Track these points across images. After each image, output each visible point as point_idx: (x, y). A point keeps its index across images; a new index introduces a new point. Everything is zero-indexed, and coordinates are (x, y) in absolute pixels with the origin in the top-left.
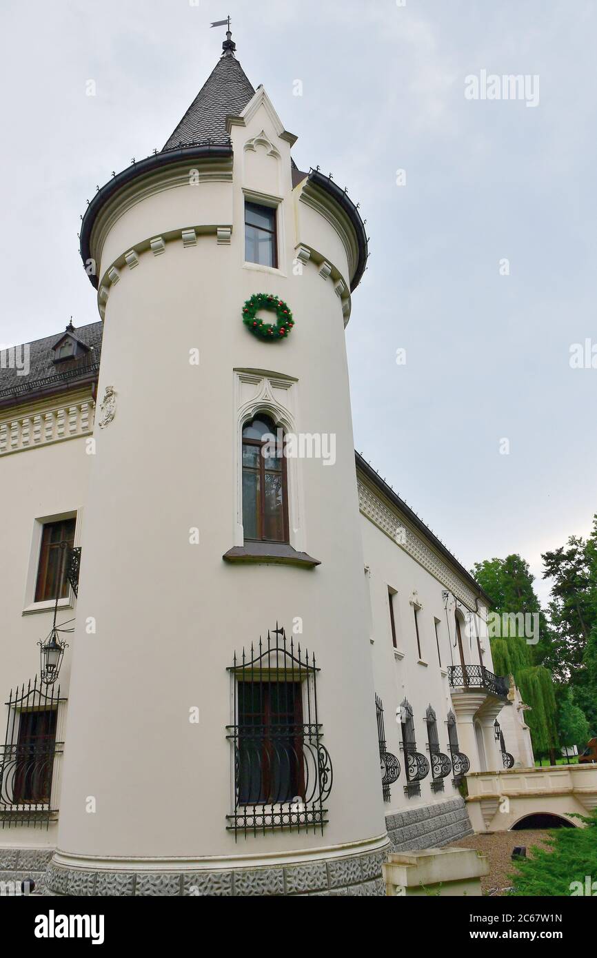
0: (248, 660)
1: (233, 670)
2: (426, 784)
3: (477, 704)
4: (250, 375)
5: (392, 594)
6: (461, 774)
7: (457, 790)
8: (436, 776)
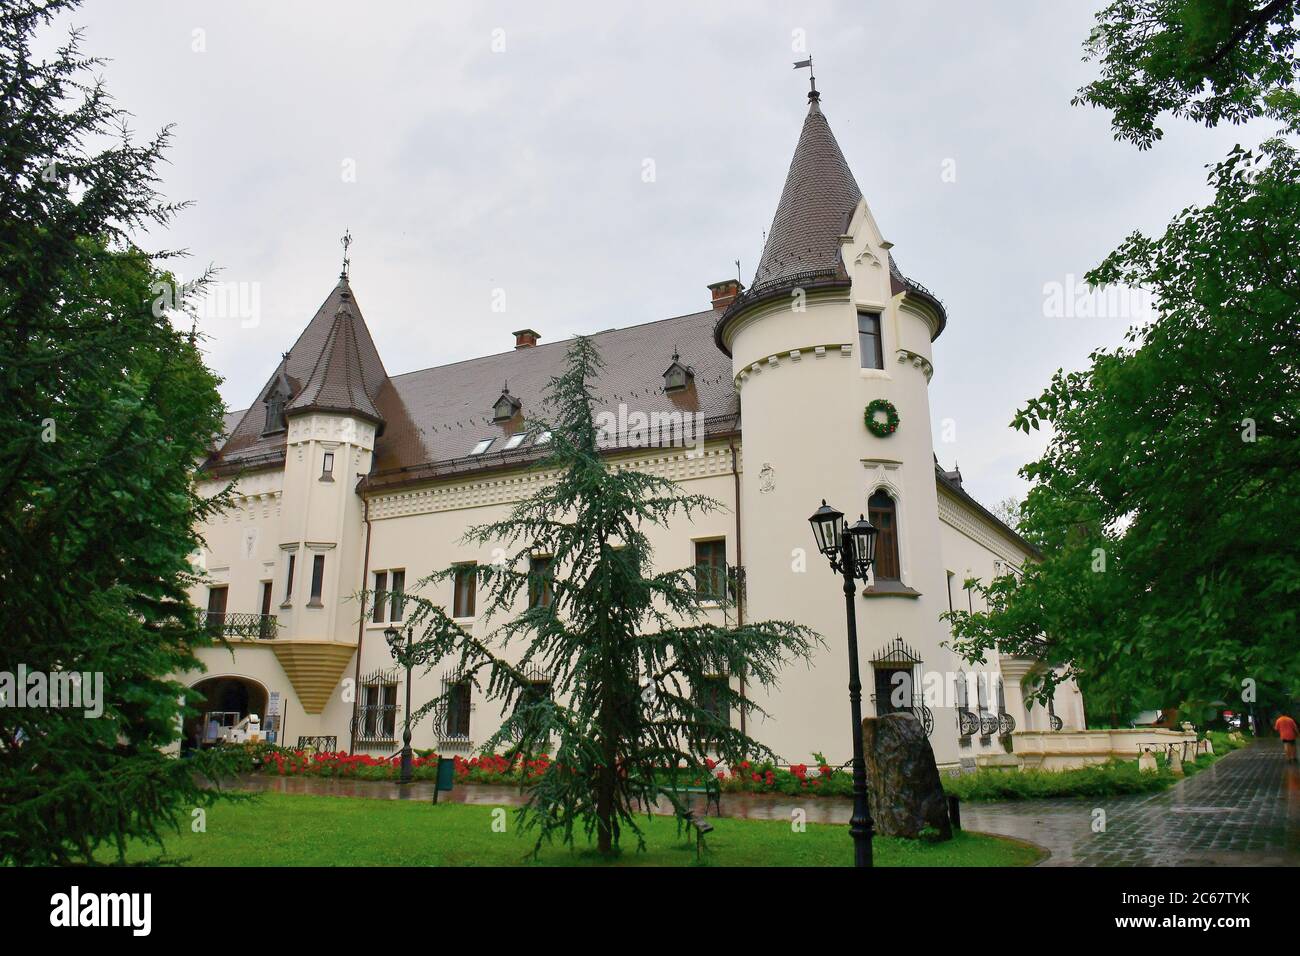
0: (882, 657)
1: (873, 663)
2: (976, 738)
3: (1024, 670)
4: (870, 463)
5: (950, 575)
6: (1007, 733)
7: (1003, 746)
8: (984, 732)
